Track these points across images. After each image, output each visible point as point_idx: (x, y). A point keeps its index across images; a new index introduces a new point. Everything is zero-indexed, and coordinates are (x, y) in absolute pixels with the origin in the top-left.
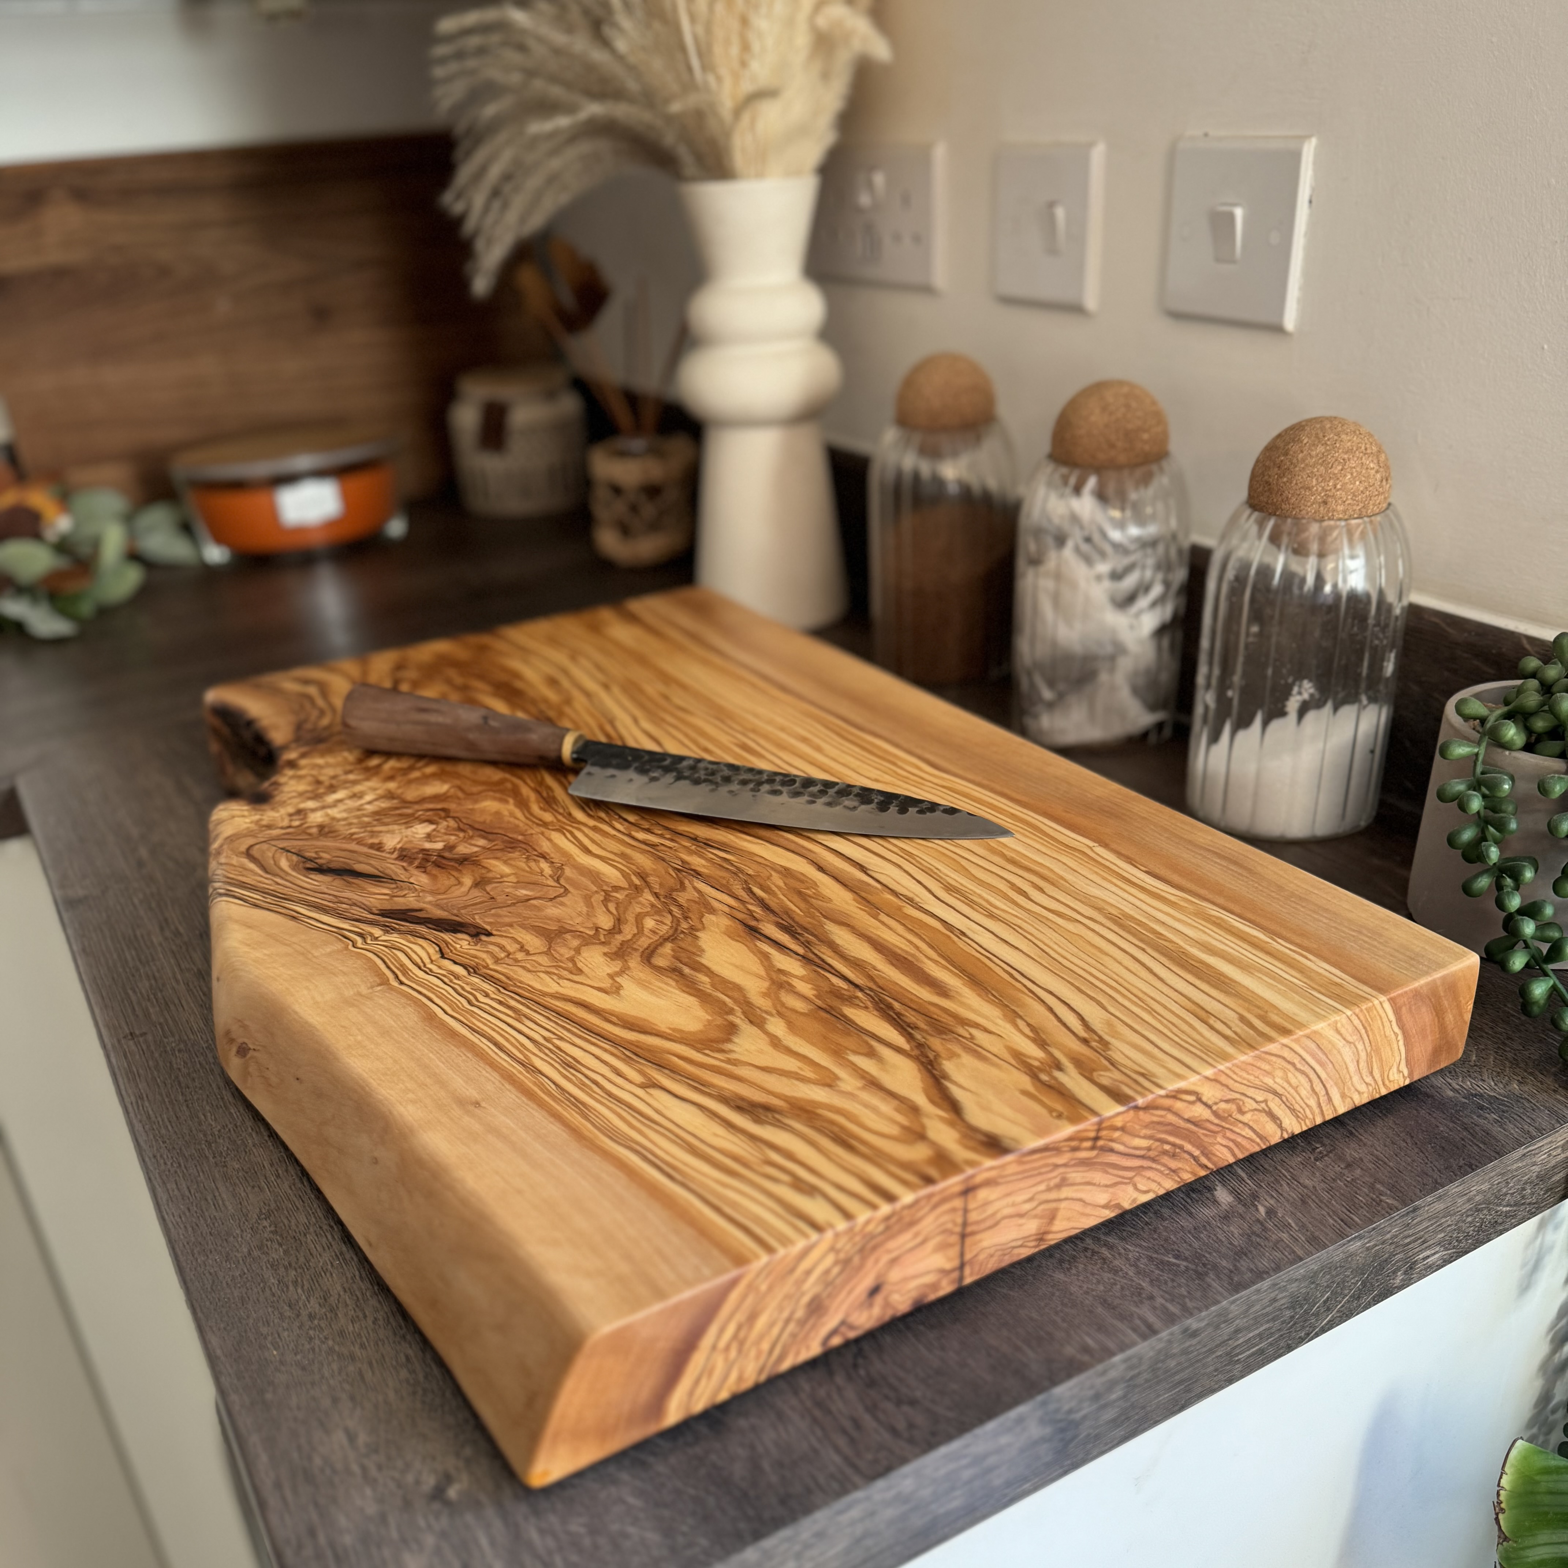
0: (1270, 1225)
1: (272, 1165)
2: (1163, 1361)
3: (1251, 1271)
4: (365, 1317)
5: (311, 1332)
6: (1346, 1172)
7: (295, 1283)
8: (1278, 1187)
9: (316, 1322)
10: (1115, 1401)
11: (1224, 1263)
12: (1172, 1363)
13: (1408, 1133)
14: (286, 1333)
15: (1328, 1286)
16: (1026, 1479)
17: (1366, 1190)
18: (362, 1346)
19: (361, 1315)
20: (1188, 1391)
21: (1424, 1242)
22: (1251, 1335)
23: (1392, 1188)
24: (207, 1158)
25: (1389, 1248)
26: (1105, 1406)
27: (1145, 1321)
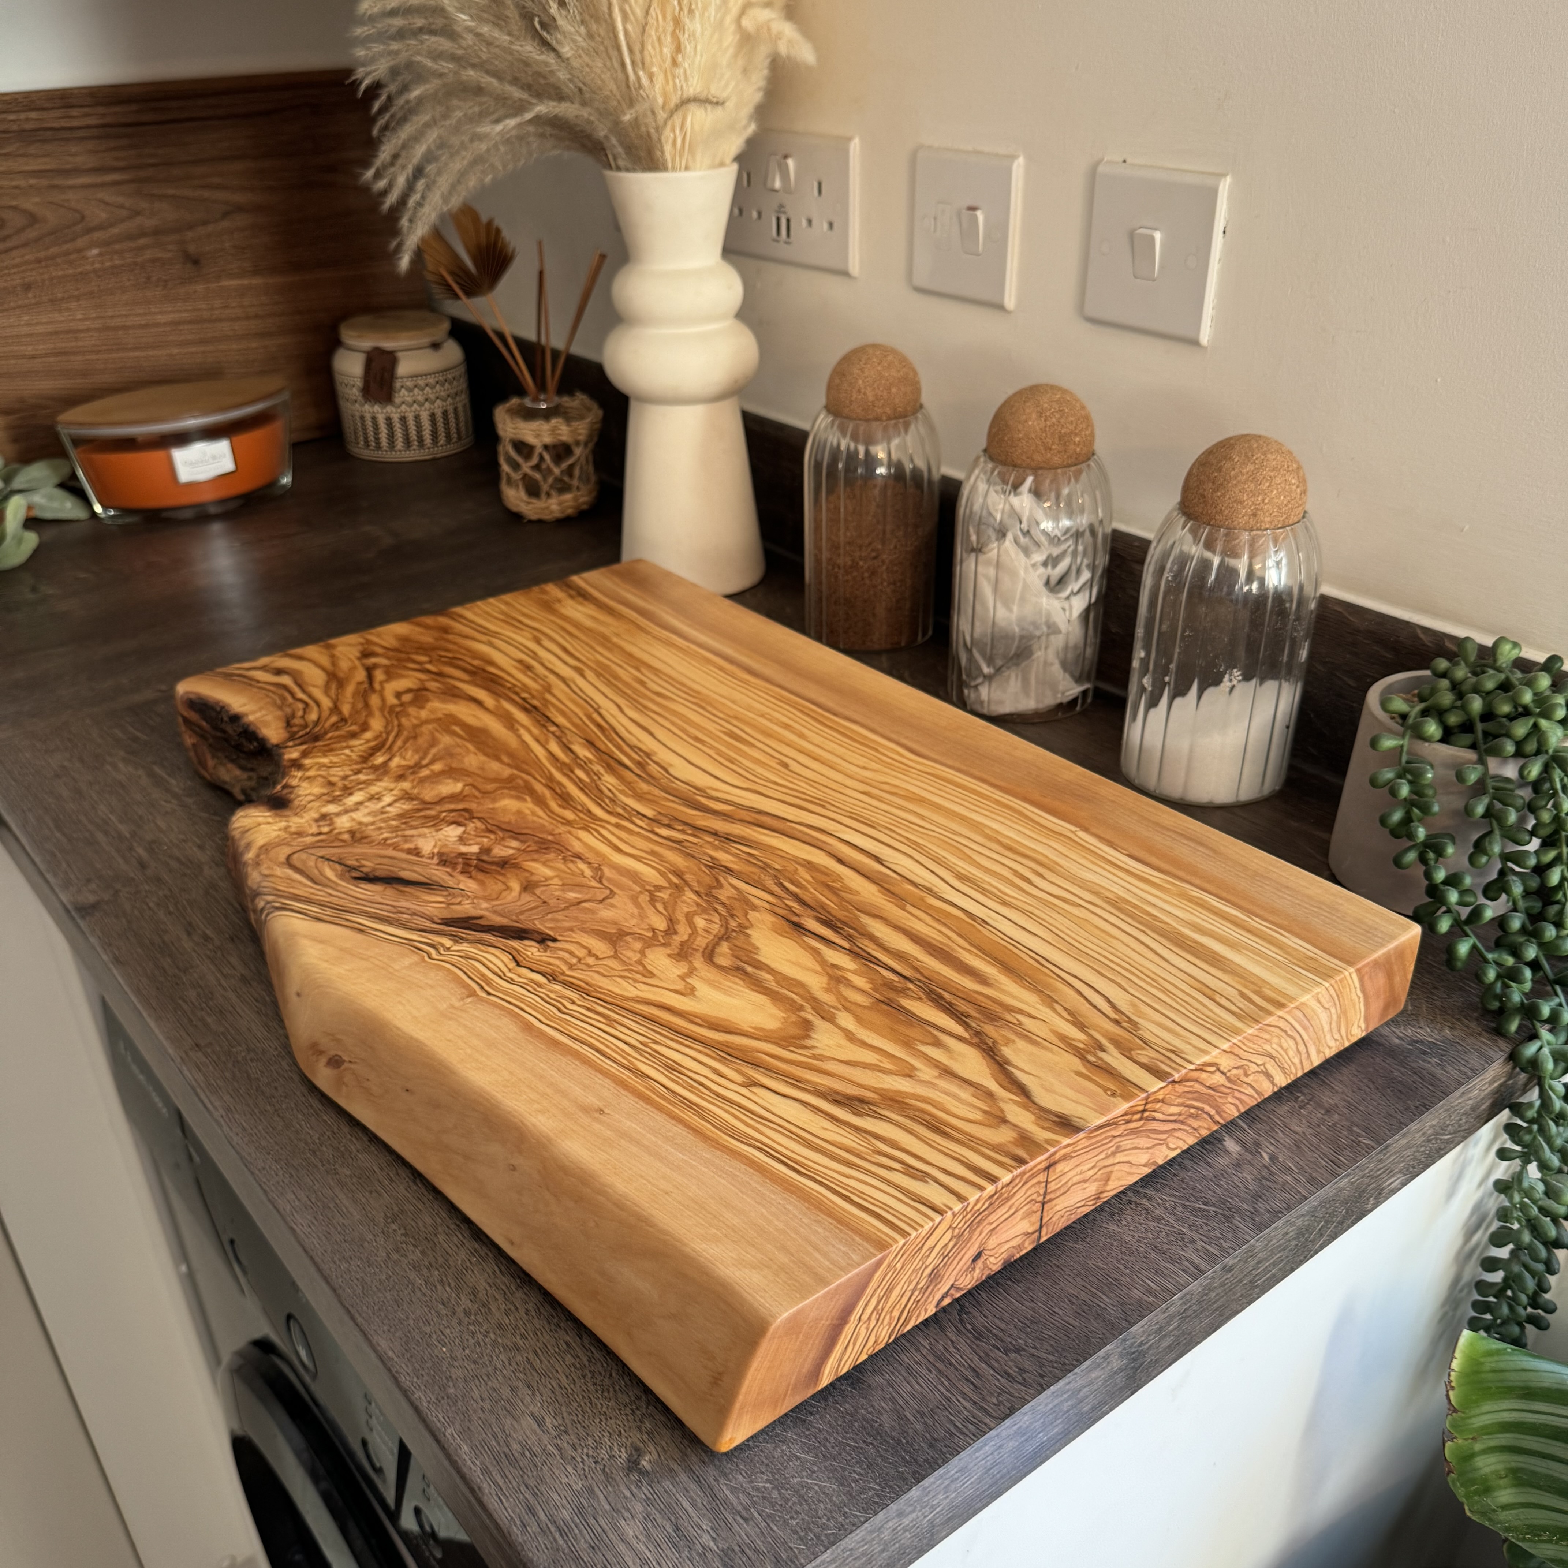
0: (1274, 1169)
1: (381, 1169)
2: (1206, 1295)
3: (1268, 1211)
4: (517, 1309)
6: (1326, 1117)
7: (441, 1282)
8: (1273, 1134)
9: (473, 1317)
10: (1171, 1332)
11: (1245, 1206)
12: (1213, 1295)
13: (1370, 1080)
14: (448, 1331)
15: (1322, 1217)
16: (1106, 1403)
17: (1345, 1133)
18: (522, 1336)
19: (512, 1308)
20: (1221, 1315)
21: (1390, 1172)
22: (1267, 1265)
23: (1366, 1129)
24: (316, 1166)
25: (1366, 1180)
26: (1165, 1336)
27: (1192, 1263)
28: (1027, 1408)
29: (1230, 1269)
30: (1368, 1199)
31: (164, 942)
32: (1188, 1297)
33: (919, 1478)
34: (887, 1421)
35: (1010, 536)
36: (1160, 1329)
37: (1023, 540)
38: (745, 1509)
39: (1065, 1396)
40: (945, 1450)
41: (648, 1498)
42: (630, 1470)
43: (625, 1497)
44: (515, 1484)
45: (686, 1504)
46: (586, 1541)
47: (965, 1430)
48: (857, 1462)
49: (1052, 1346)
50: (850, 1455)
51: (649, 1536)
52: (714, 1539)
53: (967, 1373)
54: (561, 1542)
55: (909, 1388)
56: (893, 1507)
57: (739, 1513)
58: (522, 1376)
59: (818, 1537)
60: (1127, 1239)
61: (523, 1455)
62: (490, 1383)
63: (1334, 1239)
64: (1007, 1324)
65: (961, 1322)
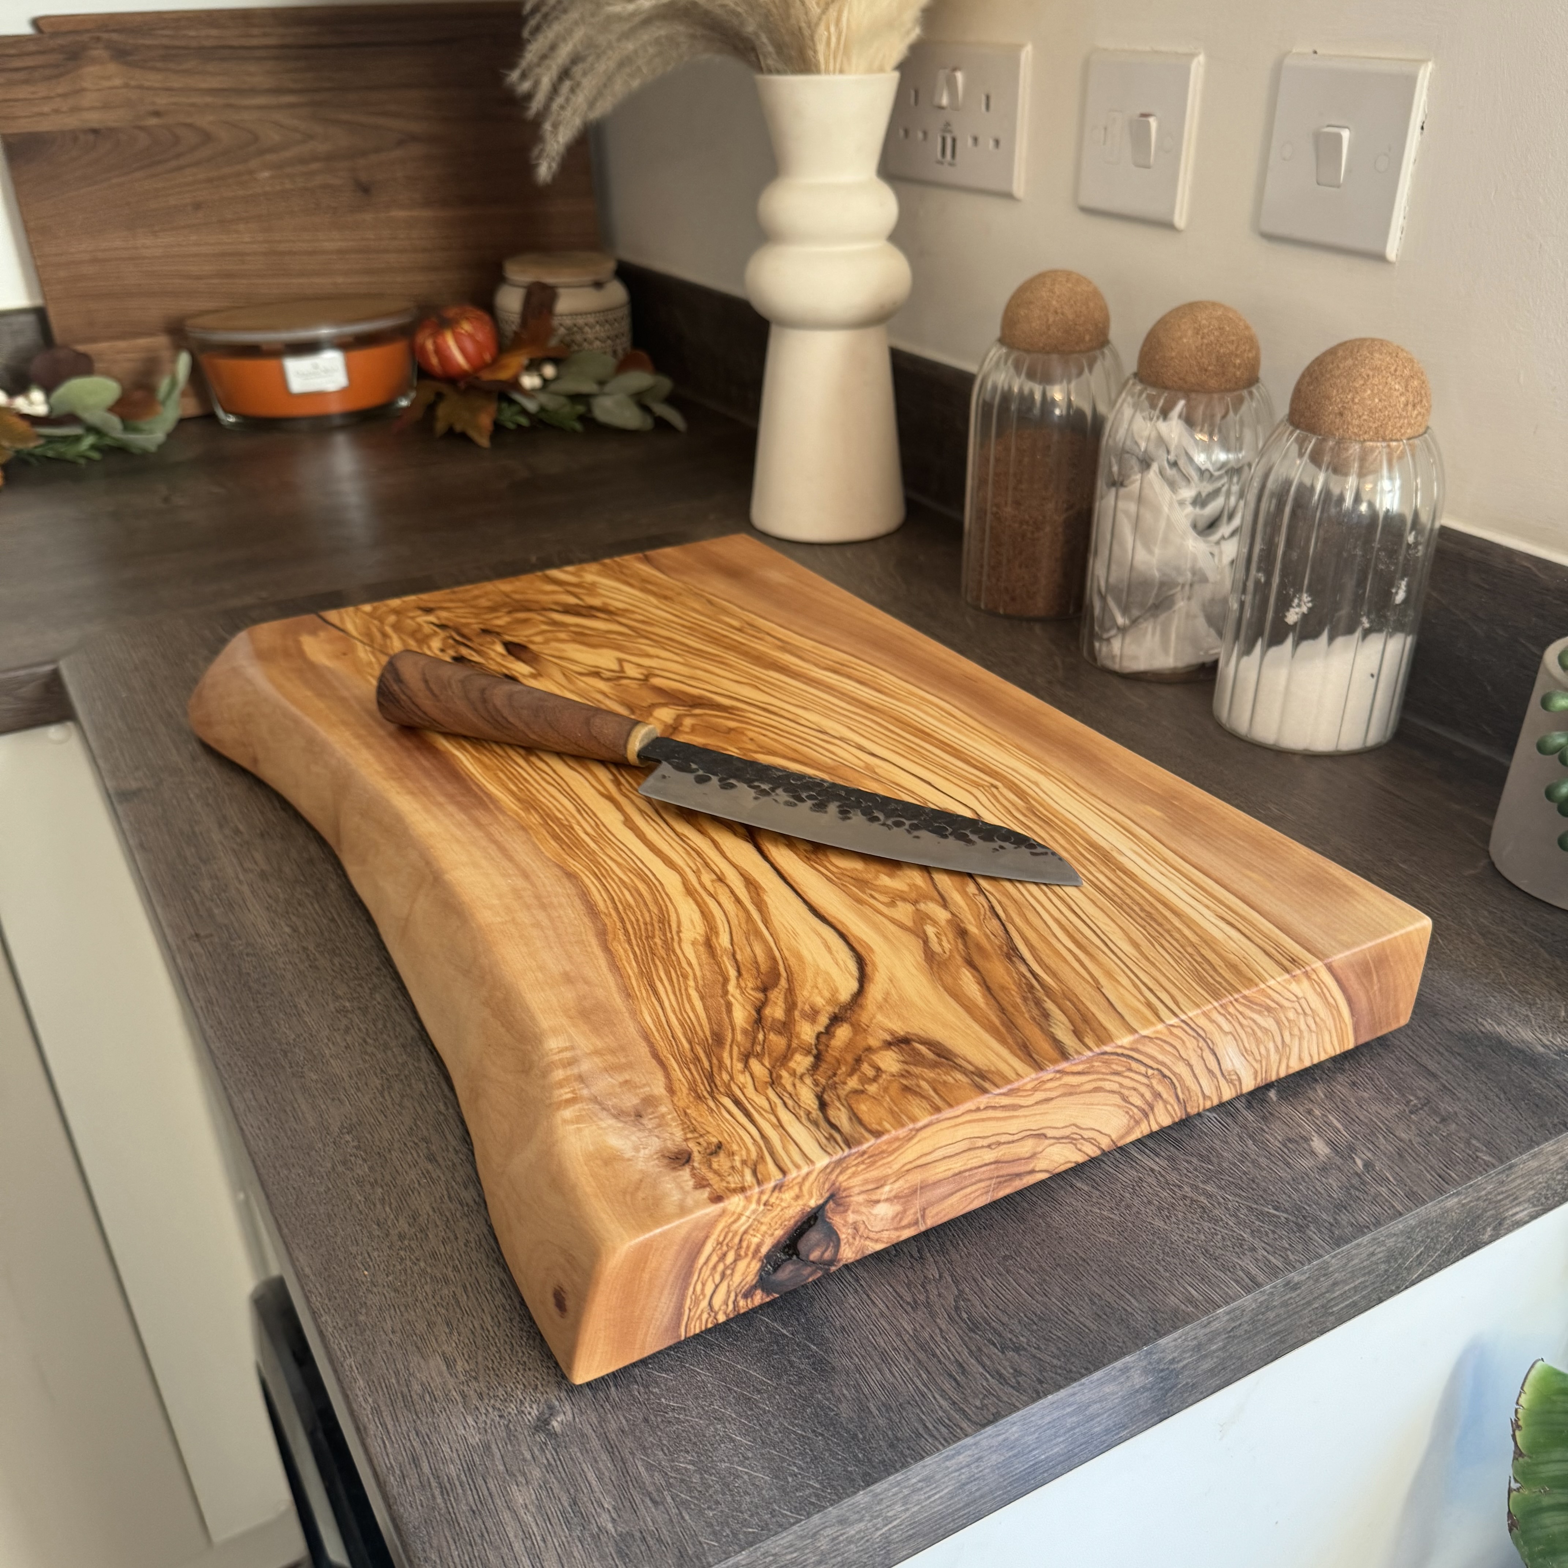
0: (1368, 1178)
1: (351, 1077)
2: (1263, 1314)
3: (1352, 1225)
4: (456, 1238)
5: (402, 1253)
6: (1441, 1126)
7: (383, 1201)
8: (1374, 1139)
9: (406, 1242)
10: (1214, 1352)
11: (1324, 1216)
12: (1271, 1315)
13: (1502, 1089)
14: (376, 1254)
15: (1422, 1241)
16: (1124, 1427)
17: (1462, 1146)
18: (455, 1268)
19: (452, 1237)
20: (1282, 1342)
21: (1516, 1199)
22: (1347, 1288)
23: (1488, 1144)
24: (283, 1067)
25: (1481, 1204)
26: (1206, 1356)
27: (1248, 1274)
28: (1015, 1416)
29: (1296, 1287)
30: (1484, 1228)
31: (194, 833)
32: (1238, 1312)
33: (869, 1480)
34: (845, 1411)
35: (1155, 467)
36: (1199, 1347)
37: (1170, 472)
38: (658, 1490)
39: (1069, 1410)
40: (907, 1452)
41: (550, 1464)
42: (537, 1429)
43: (525, 1460)
44: (404, 1428)
45: (591, 1476)
46: (468, 1504)
47: (935, 1433)
48: (800, 1454)
49: (1059, 1349)
50: (793, 1444)
51: (540, 1507)
52: (613, 1520)
53: (951, 1368)
54: (439, 1500)
55: (879, 1376)
56: (833, 1512)
57: (649, 1494)
58: (443, 1311)
59: (735, 1535)
60: (1174, 1238)
61: (422, 1398)
62: (406, 1314)
63: (1437, 1271)
64: (1010, 1317)
65: (957, 1308)
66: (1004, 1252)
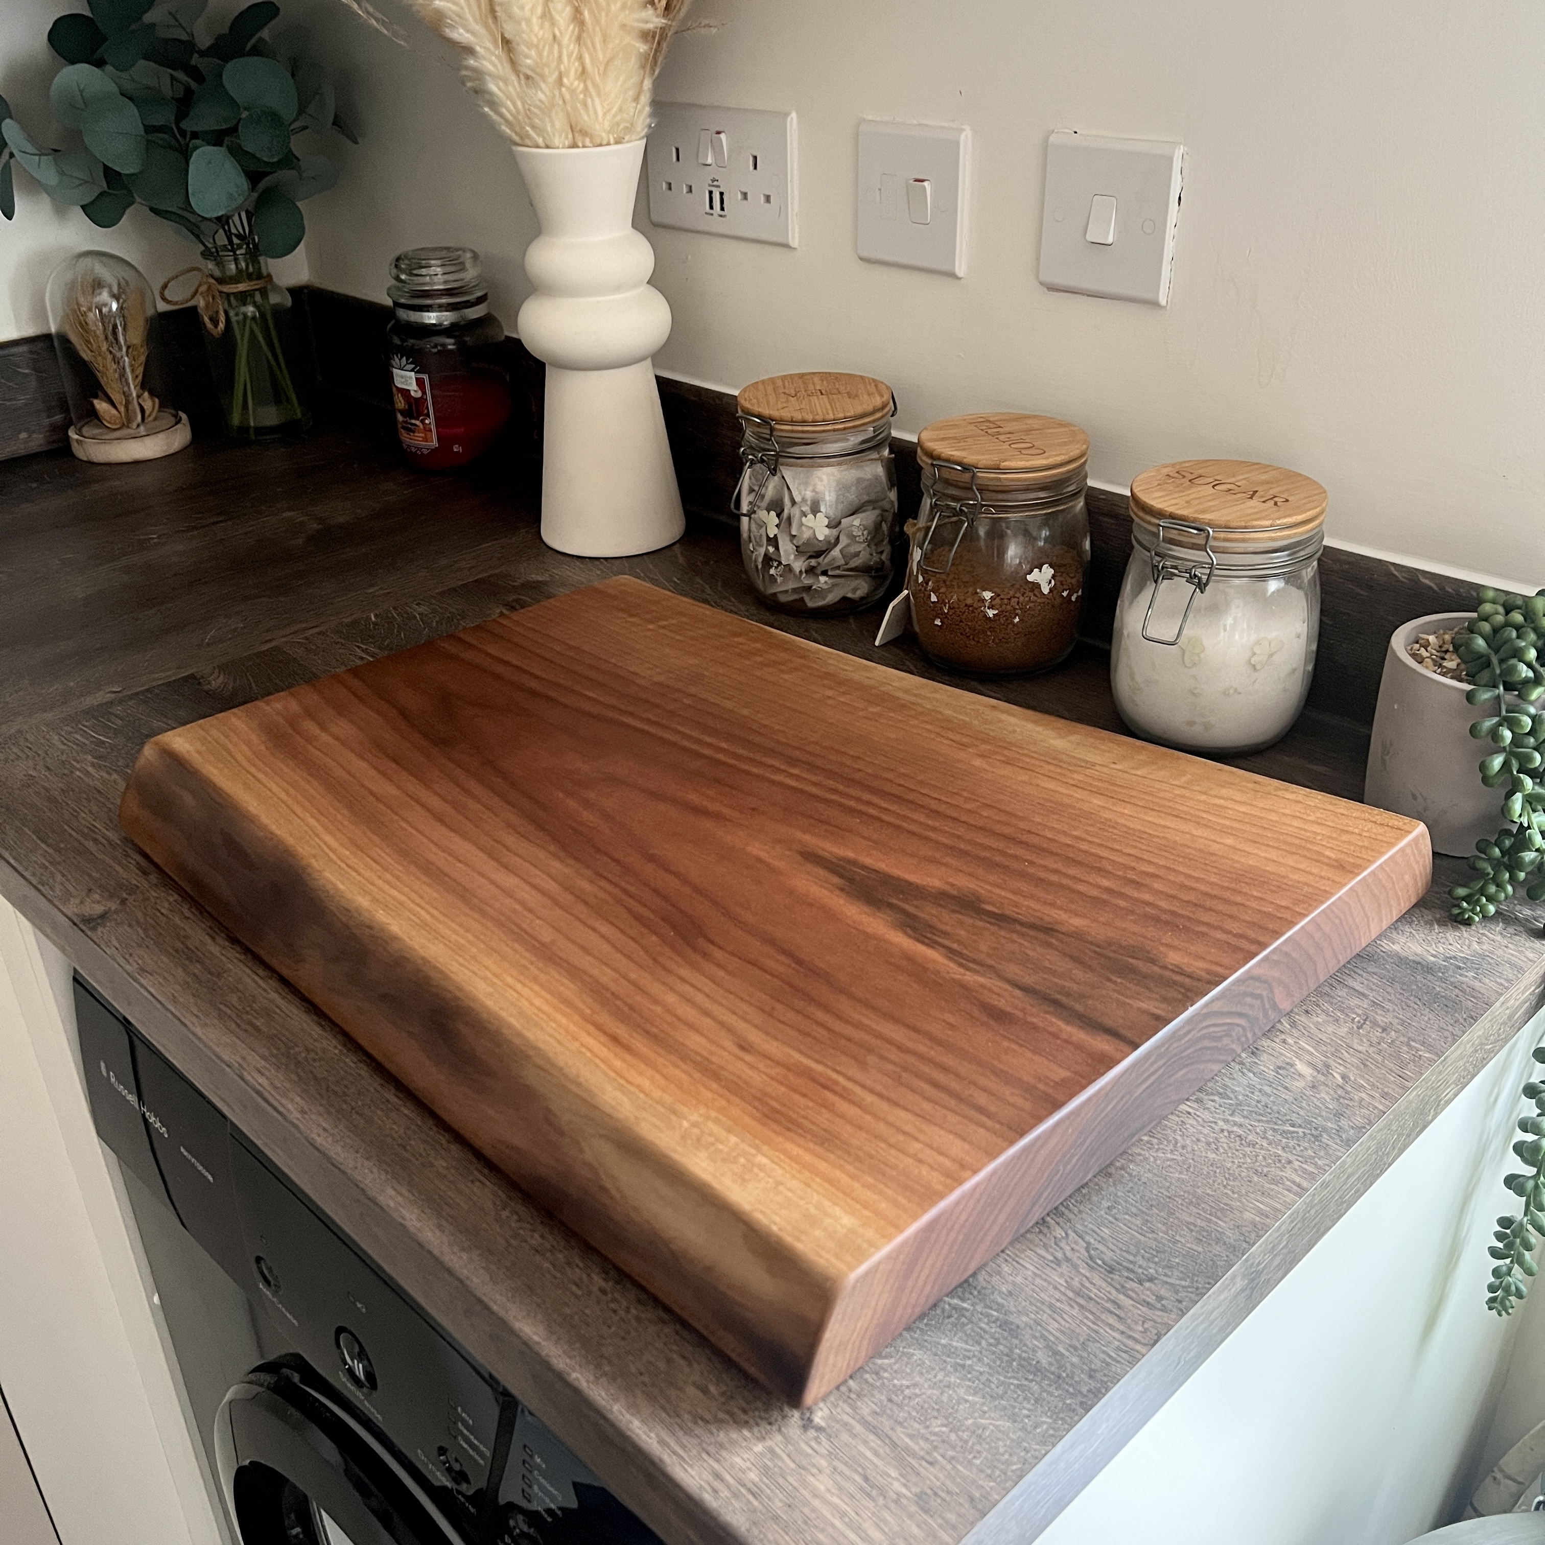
0: (1348, 1088)
2: (1308, 1212)
3: (1352, 1128)
6: (1384, 1035)
10: (1281, 1250)
11: (1330, 1125)
12: (1312, 1212)
15: (1396, 1131)
16: (1229, 1324)
17: (1406, 1049)
20: (1317, 1232)
21: (1447, 1083)
22: (1354, 1179)
23: (1423, 1043)
28: (1171, 1332)
29: (1327, 1186)
30: (1430, 1111)
32: (1295, 1214)
33: (1086, 1409)
34: (1043, 1357)
38: (928, 1453)
39: (1200, 1319)
40: (1105, 1379)
41: (831, 1453)
42: (805, 1428)
43: (808, 1455)
44: (695, 1452)
45: (869, 1454)
47: (1119, 1359)
48: (1024, 1399)
49: (1182, 1272)
50: (1016, 1393)
51: (840, 1488)
52: (905, 1486)
53: (1108, 1305)
54: (756, 1503)
55: (1056, 1325)
56: (1068, 1438)
57: (922, 1458)
59: (1005, 1474)
60: (1228, 1165)
62: (644, 1357)
64: (1135, 1256)
65: (1091, 1258)
66: (1105, 1204)
